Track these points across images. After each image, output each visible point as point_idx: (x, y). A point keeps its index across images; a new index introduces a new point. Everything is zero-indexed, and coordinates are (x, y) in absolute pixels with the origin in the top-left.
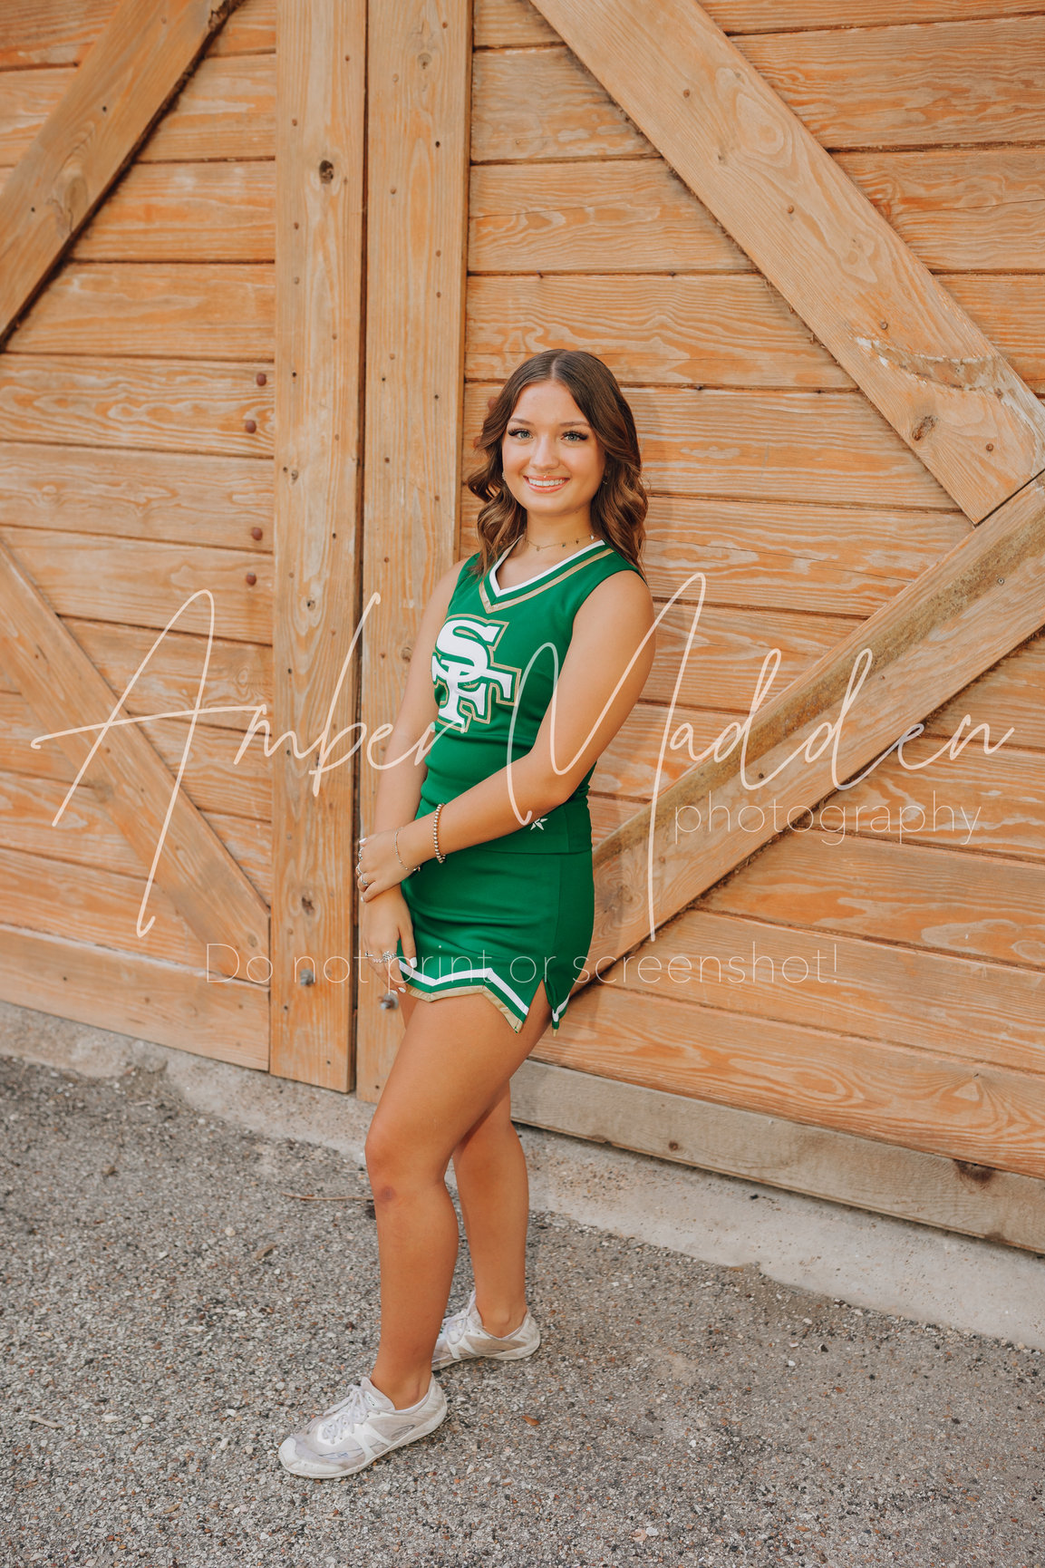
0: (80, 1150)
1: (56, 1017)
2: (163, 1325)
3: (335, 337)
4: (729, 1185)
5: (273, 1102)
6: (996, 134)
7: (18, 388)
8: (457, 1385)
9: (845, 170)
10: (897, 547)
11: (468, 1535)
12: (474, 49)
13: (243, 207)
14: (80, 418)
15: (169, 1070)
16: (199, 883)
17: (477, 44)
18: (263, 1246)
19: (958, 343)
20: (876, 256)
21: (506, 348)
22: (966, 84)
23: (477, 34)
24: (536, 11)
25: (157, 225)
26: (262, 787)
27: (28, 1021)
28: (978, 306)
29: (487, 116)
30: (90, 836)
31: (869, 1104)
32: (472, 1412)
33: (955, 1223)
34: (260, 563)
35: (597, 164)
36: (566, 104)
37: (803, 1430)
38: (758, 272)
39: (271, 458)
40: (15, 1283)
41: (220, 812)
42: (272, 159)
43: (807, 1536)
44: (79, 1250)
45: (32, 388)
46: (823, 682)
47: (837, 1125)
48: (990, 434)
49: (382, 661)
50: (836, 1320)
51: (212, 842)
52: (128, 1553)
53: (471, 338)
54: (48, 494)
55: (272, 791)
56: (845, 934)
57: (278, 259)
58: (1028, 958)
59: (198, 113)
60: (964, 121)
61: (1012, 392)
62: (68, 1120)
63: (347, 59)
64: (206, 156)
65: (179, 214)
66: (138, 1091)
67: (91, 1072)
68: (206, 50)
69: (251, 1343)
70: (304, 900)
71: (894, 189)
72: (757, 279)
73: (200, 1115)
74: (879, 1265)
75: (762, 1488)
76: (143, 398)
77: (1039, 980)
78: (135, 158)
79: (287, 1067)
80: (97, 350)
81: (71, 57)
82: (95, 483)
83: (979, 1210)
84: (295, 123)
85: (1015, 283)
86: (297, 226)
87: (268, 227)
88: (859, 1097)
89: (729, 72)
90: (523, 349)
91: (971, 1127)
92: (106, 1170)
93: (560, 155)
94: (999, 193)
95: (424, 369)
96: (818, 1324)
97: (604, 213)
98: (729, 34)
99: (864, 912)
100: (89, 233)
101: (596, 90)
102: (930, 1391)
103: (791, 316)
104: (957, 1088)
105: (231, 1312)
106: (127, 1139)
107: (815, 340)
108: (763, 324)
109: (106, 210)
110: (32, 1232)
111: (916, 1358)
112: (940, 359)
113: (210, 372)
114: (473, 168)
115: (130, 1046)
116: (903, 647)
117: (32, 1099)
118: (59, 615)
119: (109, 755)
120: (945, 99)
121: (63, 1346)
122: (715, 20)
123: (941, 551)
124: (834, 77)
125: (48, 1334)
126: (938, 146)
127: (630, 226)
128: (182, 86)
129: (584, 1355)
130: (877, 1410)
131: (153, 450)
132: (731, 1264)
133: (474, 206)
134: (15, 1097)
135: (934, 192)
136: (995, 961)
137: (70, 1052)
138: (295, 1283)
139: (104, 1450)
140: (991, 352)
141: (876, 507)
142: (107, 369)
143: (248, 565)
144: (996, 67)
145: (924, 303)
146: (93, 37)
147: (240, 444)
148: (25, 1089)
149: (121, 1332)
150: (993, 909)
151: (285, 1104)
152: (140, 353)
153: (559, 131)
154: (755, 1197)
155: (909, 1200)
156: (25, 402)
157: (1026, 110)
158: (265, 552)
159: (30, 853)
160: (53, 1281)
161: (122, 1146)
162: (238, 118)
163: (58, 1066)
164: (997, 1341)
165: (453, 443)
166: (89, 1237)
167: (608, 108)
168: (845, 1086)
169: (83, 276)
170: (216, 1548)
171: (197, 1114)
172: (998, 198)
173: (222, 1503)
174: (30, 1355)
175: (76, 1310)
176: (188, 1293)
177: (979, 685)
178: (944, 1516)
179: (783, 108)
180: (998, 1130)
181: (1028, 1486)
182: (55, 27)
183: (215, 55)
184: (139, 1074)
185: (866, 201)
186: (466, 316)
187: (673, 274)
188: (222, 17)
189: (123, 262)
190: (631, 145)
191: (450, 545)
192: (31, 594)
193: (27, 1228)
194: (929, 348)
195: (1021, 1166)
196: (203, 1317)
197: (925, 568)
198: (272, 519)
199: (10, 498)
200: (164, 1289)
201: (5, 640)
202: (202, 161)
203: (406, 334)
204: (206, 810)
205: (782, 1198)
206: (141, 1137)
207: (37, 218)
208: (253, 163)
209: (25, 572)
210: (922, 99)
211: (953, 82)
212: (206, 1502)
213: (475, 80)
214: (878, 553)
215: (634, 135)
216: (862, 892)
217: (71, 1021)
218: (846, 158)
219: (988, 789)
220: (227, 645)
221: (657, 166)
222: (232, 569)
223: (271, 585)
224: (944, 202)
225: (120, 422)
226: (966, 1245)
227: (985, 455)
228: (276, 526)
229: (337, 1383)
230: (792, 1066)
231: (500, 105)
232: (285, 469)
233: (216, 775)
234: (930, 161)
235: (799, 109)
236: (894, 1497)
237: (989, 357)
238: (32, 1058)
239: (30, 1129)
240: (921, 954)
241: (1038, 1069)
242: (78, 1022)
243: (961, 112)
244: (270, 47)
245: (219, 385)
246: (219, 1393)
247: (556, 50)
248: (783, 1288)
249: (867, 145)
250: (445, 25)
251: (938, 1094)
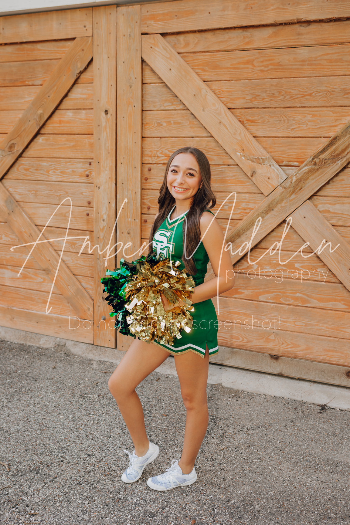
0: (45, 364)
1: (34, 333)
2: (72, 399)
3: (109, 153)
4: (214, 366)
5: (95, 351)
6: (267, 105)
7: (25, 166)
8: (146, 409)
9: (233, 113)
10: (248, 202)
11: (151, 437)
12: (143, 84)
13: (85, 121)
14: (42, 174)
15: (67, 345)
16: (74, 294)
17: (144, 82)
18: (96, 382)
19: (260, 154)
20: (240, 133)
21: (152, 155)
22: (259, 94)
23: (144, 80)
24: (158, 75)
25: (62, 125)
26: (91, 268)
27: (27, 335)
28: (265, 145)
29: (146, 99)
30: (44, 284)
31: (248, 342)
32: (150, 414)
33: (270, 371)
34: (90, 210)
35: (173, 111)
36: (166, 97)
37: (231, 416)
38: (213, 137)
39: (93, 183)
40: (34, 391)
41: (80, 276)
42: (93, 109)
43: (231, 435)
44: (49, 384)
45: (29, 166)
46: (232, 236)
47: (240, 348)
48: (269, 175)
49: (122, 234)
50: (240, 394)
51: (78, 283)
52: (70, 441)
53: (143, 153)
54: (33, 193)
55: (94, 269)
56: (240, 299)
57: (94, 134)
58: (284, 302)
59: (73, 97)
60: (259, 102)
61: (273, 165)
62: (41, 357)
63: (111, 85)
64: (75, 108)
65: (68, 122)
66: (59, 350)
67: (45, 346)
68: (75, 82)
69: (94, 402)
70: (102, 297)
71: (244, 118)
72: (213, 139)
73: (76, 355)
74: (251, 382)
75: (220, 427)
76: (59, 169)
77: (287, 308)
78: (57, 108)
79: (98, 342)
80: (47, 156)
81: (40, 83)
82: (45, 190)
83: (275, 367)
84: (98, 100)
85: (273, 139)
86: (99, 126)
87: (91, 126)
88: (245, 340)
89: (204, 90)
90: (156, 156)
91: (273, 346)
92: (53, 367)
93: (165, 109)
94: (268, 119)
95: (132, 161)
96: (236, 395)
97: (175, 123)
98: (204, 81)
99: (244, 293)
100: (44, 127)
101: (173, 94)
102: (263, 407)
103: (221, 147)
104: (269, 336)
105: (89, 396)
106: (57, 361)
107: (227, 153)
108: (215, 149)
109: (49, 121)
110: (36, 381)
111: (259, 401)
112: (256, 157)
113: (76, 162)
114: (143, 112)
115: (55, 340)
116: (251, 227)
117: (31, 353)
118: (36, 225)
119: (50, 262)
120: (254, 97)
121: (48, 404)
122: (201, 78)
123: (259, 203)
124: (229, 92)
125: (44, 401)
126: (254, 108)
127: (182, 126)
128: (69, 91)
129: (177, 402)
130: (249, 411)
131: (62, 182)
132: (214, 384)
133: (144, 121)
134: (26, 352)
135: (253, 118)
136: (277, 303)
137: (39, 342)
138: (104, 390)
139: (61, 423)
140: (268, 156)
141: (243, 193)
142: (49, 161)
143: (87, 211)
144: (266, 90)
145: (252, 144)
146: (46, 79)
147: (84, 180)
148: (28, 350)
149: (62, 400)
150: (276, 290)
151: (98, 352)
152: (58, 157)
153: (164, 103)
154: (221, 368)
155: (259, 366)
156: (27, 170)
157: (273, 100)
158: (91, 207)
159: (27, 289)
160: (43, 390)
161: (56, 362)
162: (84, 99)
163: (36, 345)
164: (280, 397)
165: (139, 179)
166: (51, 382)
167: (176, 98)
168: (242, 338)
169: (43, 138)
170: (90, 440)
171: (75, 355)
172: (268, 120)
173: (91, 432)
174: (40, 405)
175: (50, 396)
176: (78, 392)
177: (269, 235)
178: (263, 431)
179: (217, 99)
180: (279, 346)
181: (284, 424)
182: (37, 76)
183: (78, 84)
184: (58, 346)
185: (238, 121)
186: (142, 148)
187: (193, 137)
188: (80, 74)
189: (53, 134)
190: (181, 107)
191: (139, 204)
192: (28, 220)
193: (34, 380)
194: (253, 155)
195: (285, 355)
196: (82, 397)
197: (255, 207)
198: (93, 199)
199: (23, 195)
200: (71, 392)
201: (21, 232)
202: (74, 109)
203: (127, 152)
204: (76, 275)
205: (228, 368)
206: (61, 360)
207: (31, 123)
208: (88, 110)
209: (26, 213)
210: (250, 97)
211: (256, 93)
212: (87, 432)
213: (143, 91)
214: (244, 204)
215: (182, 104)
216: (244, 288)
217: (39, 334)
218: (233, 110)
219: (273, 261)
220: (81, 231)
221: (188, 112)
222: (83, 212)
223: (93, 216)
224: (256, 121)
225: (52, 175)
226: (273, 377)
227: (268, 180)
228: (94, 200)
229: (117, 409)
230: (229, 333)
231: (149, 97)
232: (96, 186)
233: (79, 266)
234: (252, 111)
235: (221, 99)
236: (252, 427)
237: (267, 157)
238: (29, 344)
239: (31, 359)
240: (259, 303)
241: (288, 330)
242: (40, 334)
243: (259, 100)
244: (92, 82)
245: (79, 165)
246: (88, 412)
247: (163, 84)
248: (228, 388)
249: (237, 107)
250: (136, 78)
251: (265, 338)
